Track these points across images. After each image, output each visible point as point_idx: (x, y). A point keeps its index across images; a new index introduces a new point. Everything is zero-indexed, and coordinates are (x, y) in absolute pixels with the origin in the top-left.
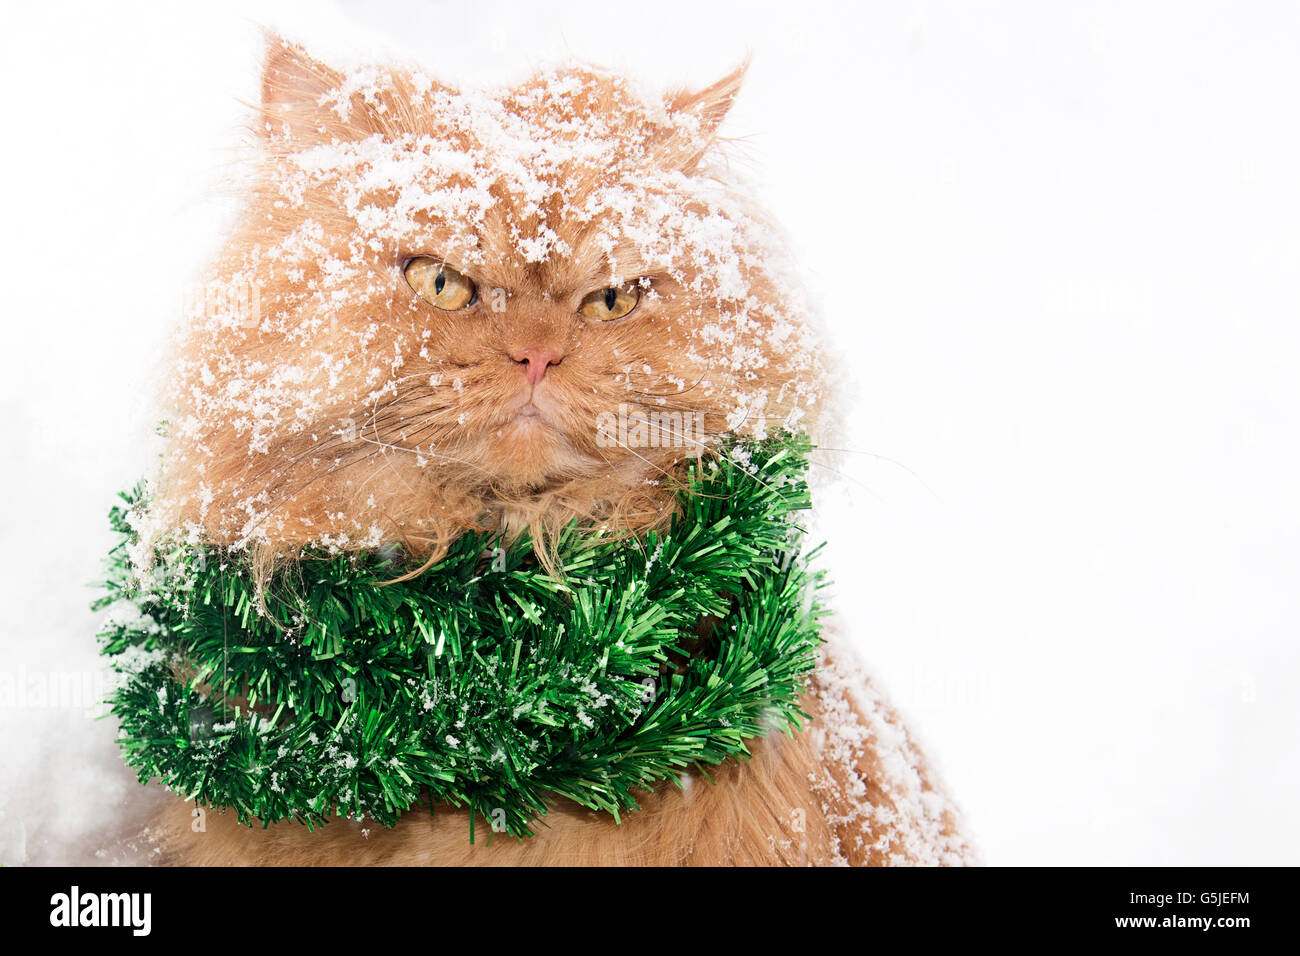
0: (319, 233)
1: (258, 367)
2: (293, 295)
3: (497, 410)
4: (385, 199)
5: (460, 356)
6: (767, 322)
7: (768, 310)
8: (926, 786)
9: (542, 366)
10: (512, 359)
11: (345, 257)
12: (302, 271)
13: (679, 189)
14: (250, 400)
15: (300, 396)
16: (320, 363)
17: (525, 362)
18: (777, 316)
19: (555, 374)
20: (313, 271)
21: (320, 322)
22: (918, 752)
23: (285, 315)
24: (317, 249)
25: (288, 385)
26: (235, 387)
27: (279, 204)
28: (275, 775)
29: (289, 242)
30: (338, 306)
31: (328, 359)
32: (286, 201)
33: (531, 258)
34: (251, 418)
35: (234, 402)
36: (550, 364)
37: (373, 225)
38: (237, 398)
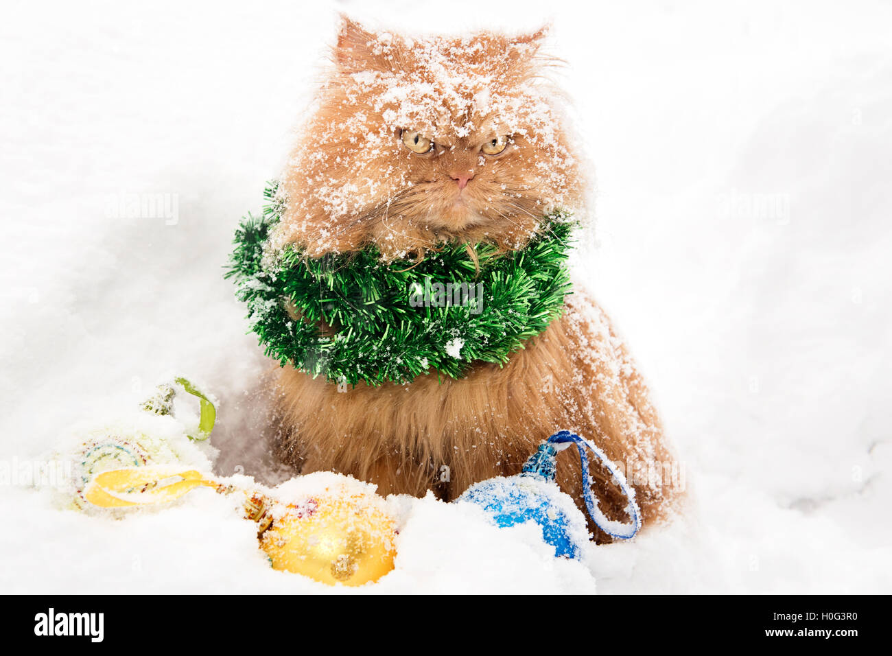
0: (364, 119)
1: (333, 181)
2: (352, 150)
3: (445, 202)
4: (395, 107)
5: (427, 178)
6: (563, 157)
7: (564, 151)
8: (612, 335)
9: (465, 181)
10: (451, 178)
11: (377, 133)
12: (356, 138)
13: (525, 94)
14: (331, 197)
15: (357, 198)
16: (366, 183)
17: (457, 179)
18: (567, 154)
19: (471, 183)
20: (361, 138)
21: (365, 164)
22: (608, 318)
23: (348, 159)
24: (363, 128)
25: (350, 193)
26: (324, 190)
27: (345, 102)
28: (358, 365)
29: (350, 121)
30: (375, 157)
31: (370, 182)
32: (348, 100)
33: (461, 135)
34: (331, 205)
35: (323, 197)
36: (469, 180)
37: (391, 120)
38: (324, 196)
